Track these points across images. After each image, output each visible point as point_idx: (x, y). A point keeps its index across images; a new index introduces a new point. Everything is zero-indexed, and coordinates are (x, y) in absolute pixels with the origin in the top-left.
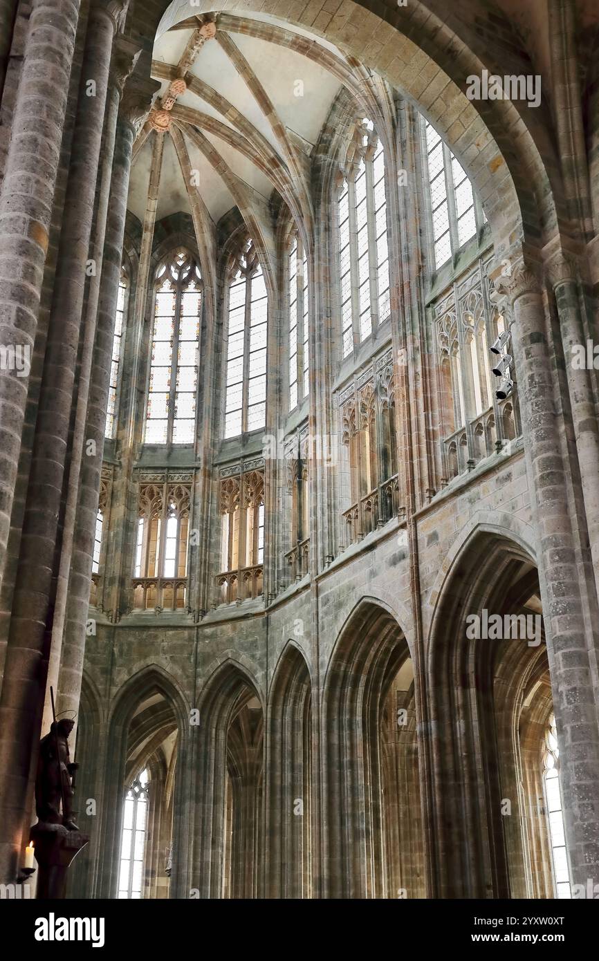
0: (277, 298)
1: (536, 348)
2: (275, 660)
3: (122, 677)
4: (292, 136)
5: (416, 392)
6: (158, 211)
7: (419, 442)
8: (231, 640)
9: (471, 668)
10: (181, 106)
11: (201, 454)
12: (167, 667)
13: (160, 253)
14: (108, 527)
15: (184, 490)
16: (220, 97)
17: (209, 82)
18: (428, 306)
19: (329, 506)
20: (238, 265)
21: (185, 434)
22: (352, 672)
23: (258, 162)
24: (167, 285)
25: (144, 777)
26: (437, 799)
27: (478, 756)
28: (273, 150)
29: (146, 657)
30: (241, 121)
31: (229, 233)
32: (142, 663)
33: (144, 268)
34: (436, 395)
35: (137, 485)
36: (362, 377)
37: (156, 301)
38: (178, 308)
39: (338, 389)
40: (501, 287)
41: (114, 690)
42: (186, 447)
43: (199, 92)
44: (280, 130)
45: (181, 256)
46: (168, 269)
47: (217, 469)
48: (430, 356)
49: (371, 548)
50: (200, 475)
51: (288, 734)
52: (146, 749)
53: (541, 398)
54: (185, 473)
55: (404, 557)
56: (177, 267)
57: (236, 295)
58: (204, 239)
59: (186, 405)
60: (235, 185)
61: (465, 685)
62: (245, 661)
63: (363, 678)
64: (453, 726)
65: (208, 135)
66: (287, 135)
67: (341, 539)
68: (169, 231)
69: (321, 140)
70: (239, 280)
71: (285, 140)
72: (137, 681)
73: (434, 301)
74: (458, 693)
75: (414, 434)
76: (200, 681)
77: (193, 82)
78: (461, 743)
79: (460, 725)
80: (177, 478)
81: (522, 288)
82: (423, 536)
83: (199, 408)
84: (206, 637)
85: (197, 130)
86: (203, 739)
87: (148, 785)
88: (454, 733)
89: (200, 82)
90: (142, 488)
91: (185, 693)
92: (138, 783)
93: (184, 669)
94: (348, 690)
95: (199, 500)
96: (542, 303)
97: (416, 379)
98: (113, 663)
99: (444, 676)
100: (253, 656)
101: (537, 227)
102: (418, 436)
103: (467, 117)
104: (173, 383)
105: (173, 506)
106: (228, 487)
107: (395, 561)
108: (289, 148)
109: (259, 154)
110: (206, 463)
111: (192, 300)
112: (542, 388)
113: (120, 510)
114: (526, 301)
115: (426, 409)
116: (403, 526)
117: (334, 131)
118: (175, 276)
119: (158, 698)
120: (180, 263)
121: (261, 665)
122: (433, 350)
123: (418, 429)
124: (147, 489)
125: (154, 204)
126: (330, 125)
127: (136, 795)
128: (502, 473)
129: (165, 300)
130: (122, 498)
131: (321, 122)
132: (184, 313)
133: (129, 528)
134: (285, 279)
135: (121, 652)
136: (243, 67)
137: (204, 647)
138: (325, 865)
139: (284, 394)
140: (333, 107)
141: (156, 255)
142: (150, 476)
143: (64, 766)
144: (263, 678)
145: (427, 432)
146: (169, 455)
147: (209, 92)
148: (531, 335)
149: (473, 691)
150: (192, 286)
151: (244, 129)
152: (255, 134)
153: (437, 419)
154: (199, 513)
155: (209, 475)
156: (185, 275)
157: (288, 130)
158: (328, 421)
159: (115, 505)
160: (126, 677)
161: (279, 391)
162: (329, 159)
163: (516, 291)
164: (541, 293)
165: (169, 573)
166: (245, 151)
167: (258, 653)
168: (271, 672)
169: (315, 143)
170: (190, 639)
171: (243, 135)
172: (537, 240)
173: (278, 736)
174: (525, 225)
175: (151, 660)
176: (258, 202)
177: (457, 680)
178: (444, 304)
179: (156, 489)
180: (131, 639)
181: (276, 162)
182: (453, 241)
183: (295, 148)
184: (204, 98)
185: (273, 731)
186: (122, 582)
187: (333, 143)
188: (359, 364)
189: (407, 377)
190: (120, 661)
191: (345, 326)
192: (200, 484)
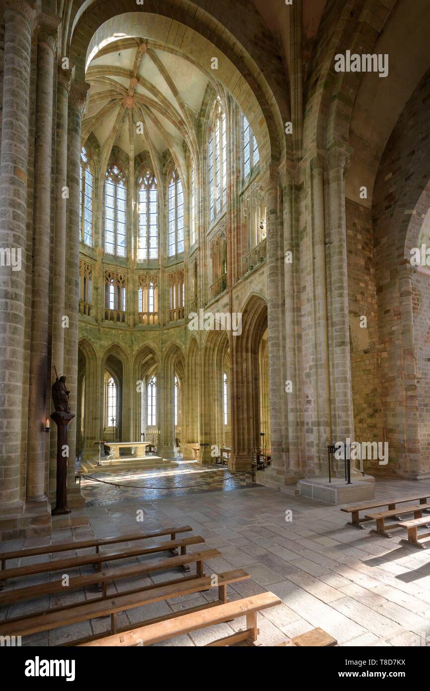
0: (187, 192)
1: (273, 216)
2: (189, 342)
3: (136, 348)
4: (188, 108)
5: (234, 236)
6: (135, 150)
7: (234, 258)
8: (173, 335)
9: (249, 345)
10: (138, 93)
11: (160, 263)
12: (152, 345)
13: (139, 171)
14: (127, 294)
15: (155, 278)
16: (154, 87)
17: (148, 79)
18: (240, 196)
19: (205, 284)
20: (172, 176)
21: (154, 255)
22: (212, 346)
23: (174, 123)
24: (143, 186)
25: (154, 380)
26: (235, 390)
27: (250, 376)
28: (180, 116)
29: (144, 341)
30: (164, 100)
31: (167, 160)
32: (143, 343)
33: (132, 179)
34: (241, 237)
35: (137, 276)
36: (216, 229)
37: (139, 195)
38: (148, 198)
39: (209, 234)
40: (261, 187)
41: (134, 353)
42: (155, 260)
43: (144, 85)
44: (182, 105)
45: (148, 173)
46: (143, 179)
47: (166, 269)
48: (240, 219)
49: (217, 301)
50: (160, 271)
51: (193, 367)
52: (153, 370)
53: (272, 240)
54: (155, 271)
55: (227, 305)
56: (147, 178)
57: (172, 192)
58: (155, 163)
59: (154, 242)
60: (166, 135)
61: (247, 351)
62: (179, 342)
63: (217, 348)
64: (242, 366)
65: (153, 110)
66: (186, 108)
67: (209, 297)
68: (142, 160)
69: (202, 110)
70: (172, 184)
71: (185, 110)
72: (142, 350)
73: (243, 193)
74: (244, 354)
75: (233, 254)
76: (164, 349)
77: (141, 79)
78: (244, 371)
79: (244, 366)
80: (152, 273)
81: (269, 187)
82: (234, 296)
83: (159, 243)
84: (165, 334)
85: (146, 107)
86: (166, 369)
87: (156, 382)
88: (242, 368)
89: (144, 79)
90: (139, 277)
91: (159, 353)
92: (152, 382)
93: (157, 345)
94: (211, 352)
95: (160, 282)
96: (277, 194)
97: (234, 230)
98: (133, 343)
99: (239, 349)
100: (181, 341)
101: (278, 156)
102: (234, 255)
103: (249, 96)
104: (148, 232)
105: (152, 284)
106: (171, 277)
107: (225, 306)
108: (186, 115)
109: (174, 118)
110: (162, 266)
111: (154, 195)
112: (273, 235)
113: (131, 286)
114: (270, 194)
115: (237, 244)
116: (228, 293)
117: (207, 104)
118: (146, 183)
119: (151, 355)
120: (148, 176)
121: (184, 343)
122: (241, 216)
123: (234, 252)
124: (141, 278)
125: (132, 147)
126: (205, 101)
127: (152, 386)
128: (261, 271)
129: (143, 194)
130: (131, 282)
131: (201, 100)
132: (151, 200)
133: (135, 293)
134: (190, 183)
135: (135, 340)
136: (162, 70)
137: (164, 337)
138: (203, 410)
139: (191, 236)
140: (206, 91)
141: (137, 173)
142: (142, 272)
143: (63, 392)
144: (184, 349)
145: (237, 253)
146: (148, 264)
147: (148, 85)
148: (271, 210)
149: (250, 354)
150: (153, 187)
151: (166, 105)
152: (171, 108)
153: (241, 248)
154: (161, 287)
155: (163, 272)
156: (150, 182)
157: (186, 105)
158: (204, 249)
159: (129, 284)
160: (138, 348)
161: (189, 235)
162: (205, 120)
163: (267, 189)
164: (277, 190)
165: (151, 310)
166: (168, 118)
167: (183, 339)
168: (187, 346)
169: (199, 111)
170: (160, 335)
171: (166, 108)
172: (277, 163)
173: (190, 368)
174: (272, 155)
175: (146, 342)
176: (177, 144)
177: (244, 351)
178: (246, 194)
179: (144, 278)
180: (138, 335)
181: (182, 123)
182: (251, 163)
183: (190, 115)
184: (147, 89)
185: (188, 366)
186: (134, 314)
187: (207, 111)
188: (216, 223)
189: (231, 229)
190: (135, 343)
191: (212, 205)
192: (160, 275)
